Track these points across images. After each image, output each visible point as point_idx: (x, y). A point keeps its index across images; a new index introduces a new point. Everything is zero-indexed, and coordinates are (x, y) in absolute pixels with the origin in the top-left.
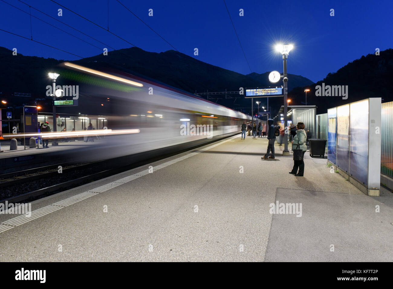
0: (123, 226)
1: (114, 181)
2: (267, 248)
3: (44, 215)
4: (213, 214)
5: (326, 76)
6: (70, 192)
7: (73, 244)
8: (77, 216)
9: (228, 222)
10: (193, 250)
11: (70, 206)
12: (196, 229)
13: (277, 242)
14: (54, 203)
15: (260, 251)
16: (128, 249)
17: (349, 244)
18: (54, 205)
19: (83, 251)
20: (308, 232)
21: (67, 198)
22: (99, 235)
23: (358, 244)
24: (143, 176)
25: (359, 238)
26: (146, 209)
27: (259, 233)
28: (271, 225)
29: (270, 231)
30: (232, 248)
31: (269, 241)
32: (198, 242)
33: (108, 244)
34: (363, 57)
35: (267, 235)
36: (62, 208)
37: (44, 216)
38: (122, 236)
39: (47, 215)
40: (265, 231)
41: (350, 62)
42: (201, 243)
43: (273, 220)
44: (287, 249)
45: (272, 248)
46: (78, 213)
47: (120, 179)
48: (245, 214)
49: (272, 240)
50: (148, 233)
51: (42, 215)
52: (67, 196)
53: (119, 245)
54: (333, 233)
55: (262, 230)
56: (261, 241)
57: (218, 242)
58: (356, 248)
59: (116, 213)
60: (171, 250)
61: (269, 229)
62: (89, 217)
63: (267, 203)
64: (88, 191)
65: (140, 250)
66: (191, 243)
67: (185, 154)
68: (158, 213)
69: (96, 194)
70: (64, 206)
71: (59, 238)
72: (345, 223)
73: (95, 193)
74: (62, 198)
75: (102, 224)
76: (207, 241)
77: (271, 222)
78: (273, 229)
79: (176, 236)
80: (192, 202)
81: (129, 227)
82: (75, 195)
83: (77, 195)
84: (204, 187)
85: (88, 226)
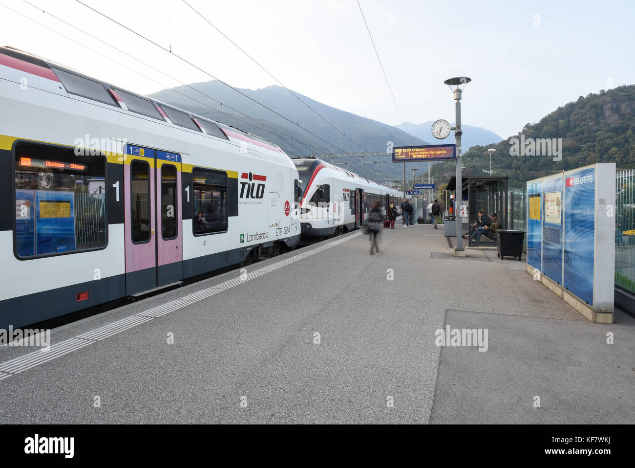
0: (193, 374)
1: (180, 297)
2: (431, 411)
3: (61, 355)
4: (342, 354)
5: (523, 128)
6: (106, 316)
7: (109, 405)
8: (116, 357)
9: (366, 367)
10: (308, 415)
11: (105, 339)
12: (314, 379)
13: (448, 401)
14: (80, 334)
15: (420, 416)
16: (201, 414)
17: (567, 405)
18: (79, 338)
19: (126, 416)
20: (500, 384)
21: (101, 326)
22: (152, 390)
23: (581, 405)
24: (226, 290)
25: (583, 394)
26: (231, 345)
27: (418, 387)
28: (438, 372)
29: (437, 383)
30: (374, 411)
31: (434, 400)
32: (317, 401)
33: (167, 404)
34: (581, 98)
35: (432, 389)
36: (92, 344)
37: (62, 357)
38: (191, 390)
39: (67, 354)
40: (428, 383)
41: (561, 107)
42: (323, 402)
43: (440, 362)
44: (466, 414)
45: (440, 412)
46: (119, 351)
47: (188, 294)
48: (395, 354)
49: (440, 398)
50: (234, 386)
51: (59, 356)
52: (102, 323)
53: (185, 407)
54: (541, 386)
55: (422, 381)
56: (421, 400)
57: (351, 401)
58: (579, 411)
59: (181, 351)
60: (273, 415)
61: (435, 378)
62: (136, 358)
63: (431, 335)
64: (136, 314)
65: (220, 416)
66: (307, 402)
67: (297, 254)
68: (251, 352)
69: (148, 320)
70: (96, 340)
71: (86, 394)
72: (559, 369)
73: (147, 317)
74: (94, 326)
75: (158, 371)
76: (332, 400)
77: (437, 368)
78: (441, 378)
79: (282, 391)
80: (307, 334)
81: (203, 376)
82: (115, 320)
83: (118, 320)
84: (327, 309)
85: (135, 374)
